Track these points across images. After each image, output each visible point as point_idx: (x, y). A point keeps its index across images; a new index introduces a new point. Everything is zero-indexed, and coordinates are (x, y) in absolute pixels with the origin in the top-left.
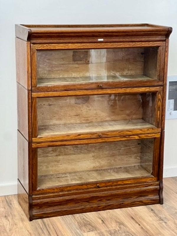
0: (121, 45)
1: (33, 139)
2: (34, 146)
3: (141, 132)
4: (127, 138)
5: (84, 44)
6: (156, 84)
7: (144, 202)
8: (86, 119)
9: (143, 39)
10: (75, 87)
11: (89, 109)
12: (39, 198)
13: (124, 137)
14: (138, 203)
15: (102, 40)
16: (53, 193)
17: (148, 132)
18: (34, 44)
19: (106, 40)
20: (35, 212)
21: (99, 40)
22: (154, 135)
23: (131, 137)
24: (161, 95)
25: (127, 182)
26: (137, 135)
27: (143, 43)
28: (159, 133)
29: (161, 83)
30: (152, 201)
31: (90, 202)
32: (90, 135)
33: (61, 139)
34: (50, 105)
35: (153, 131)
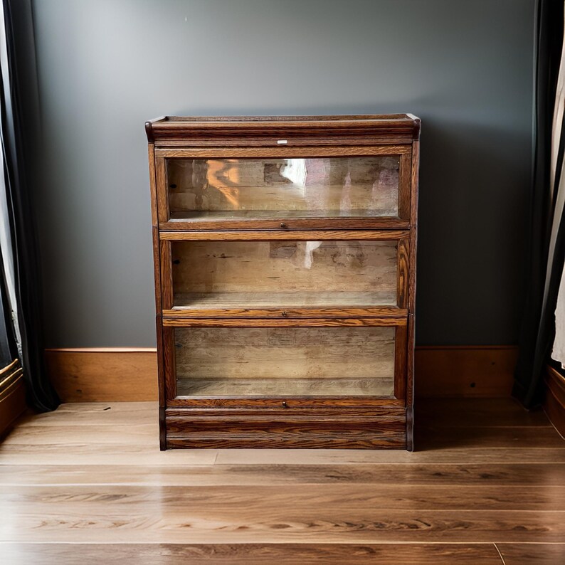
0: (321, 151)
1: (163, 311)
2: (166, 323)
3: (366, 313)
4: (339, 322)
5: (251, 149)
6: (395, 226)
7: (373, 443)
8: (291, 285)
9: (365, 142)
10: (237, 226)
11: (297, 267)
12: (178, 414)
13: (334, 320)
14: (361, 443)
15: (285, 142)
16: (203, 407)
17: (381, 314)
18: (160, 147)
19: (292, 142)
20: (172, 437)
21: (280, 142)
22: (393, 320)
23: (346, 321)
24: (405, 246)
25: (342, 404)
26: (359, 318)
27: (366, 149)
28: (403, 317)
29: (404, 224)
30: (391, 444)
31: (271, 431)
32: (267, 312)
33: (213, 315)
34: (225, 257)
35: (391, 314)
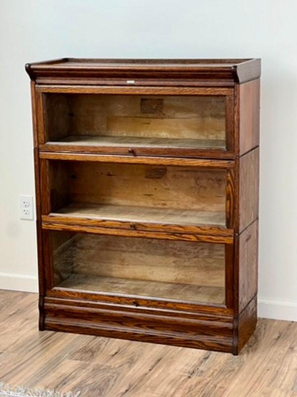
1: (42, 216)
2: (44, 226)
3: (199, 230)
4: (176, 236)
6: (222, 156)
7: (206, 344)
9: (196, 83)
10: (96, 150)
12: (54, 302)
13: (173, 234)
14: (196, 343)
15: (132, 82)
16: (72, 298)
17: (212, 232)
18: (40, 84)
19: (138, 83)
20: (49, 320)
21: (129, 82)
22: (221, 238)
23: (183, 236)
24: (231, 174)
26: (193, 234)
27: (196, 89)
28: (231, 236)
29: (229, 155)
30: (220, 347)
31: (124, 323)
34: (110, 175)
35: (220, 232)
